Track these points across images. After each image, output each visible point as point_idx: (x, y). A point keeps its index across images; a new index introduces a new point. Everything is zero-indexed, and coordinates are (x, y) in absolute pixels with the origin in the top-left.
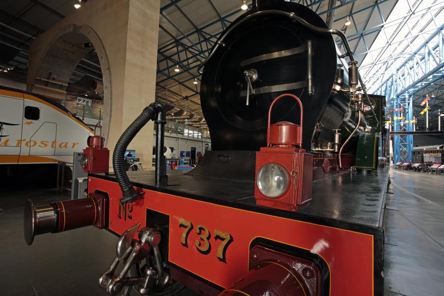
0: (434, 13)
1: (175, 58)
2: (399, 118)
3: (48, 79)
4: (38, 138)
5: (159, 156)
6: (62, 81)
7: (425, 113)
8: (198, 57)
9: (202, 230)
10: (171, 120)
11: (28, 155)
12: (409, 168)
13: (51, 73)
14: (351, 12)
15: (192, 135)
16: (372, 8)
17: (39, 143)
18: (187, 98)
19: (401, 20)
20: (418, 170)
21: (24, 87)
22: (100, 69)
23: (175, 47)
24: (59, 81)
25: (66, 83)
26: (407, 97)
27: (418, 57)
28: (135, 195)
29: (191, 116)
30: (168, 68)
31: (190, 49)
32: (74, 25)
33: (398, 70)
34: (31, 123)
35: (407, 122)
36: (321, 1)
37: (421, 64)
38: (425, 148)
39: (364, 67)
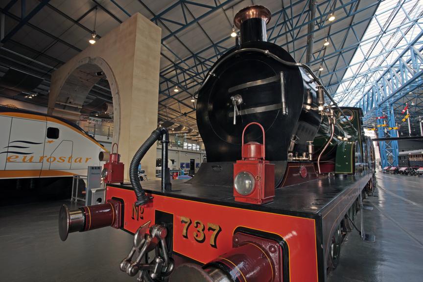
0: (404, 31)
1: (174, 80)
2: (383, 126)
3: (66, 103)
4: (57, 155)
5: (164, 168)
6: (77, 104)
7: (407, 120)
8: (195, 78)
9: (198, 225)
10: (172, 134)
11: (48, 169)
12: (396, 172)
13: (68, 98)
14: (329, 34)
15: (191, 148)
16: (347, 30)
17: (57, 159)
18: (185, 114)
19: (375, 38)
20: (405, 173)
21: (45, 111)
22: (110, 93)
23: (174, 70)
24: (75, 104)
25: (80, 105)
26: (388, 105)
27: (394, 70)
28: (146, 199)
29: (190, 131)
30: (168, 89)
31: (188, 72)
32: (90, 57)
33: (377, 82)
34: (52, 141)
35: (390, 128)
36: (300, 26)
37: (398, 75)
38: (410, 153)
39: (345, 81)
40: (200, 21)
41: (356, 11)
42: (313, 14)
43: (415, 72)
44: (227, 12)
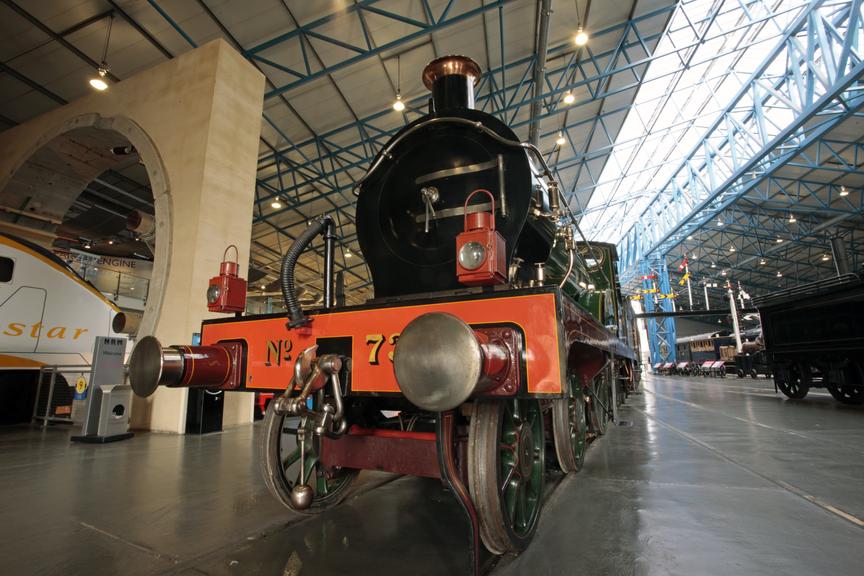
0: (677, 135)
1: (274, 183)
2: (652, 291)
6: (51, 215)
7: (686, 283)
8: (316, 183)
10: (258, 298)
12: (673, 371)
13: (29, 199)
14: (564, 125)
16: (593, 122)
17: (5, 328)
19: (635, 142)
20: (685, 373)
23: (274, 164)
24: (44, 214)
25: (58, 218)
26: (659, 257)
27: (665, 198)
30: (259, 201)
31: (302, 170)
32: (98, 114)
33: (642, 215)
35: (663, 297)
36: (517, 106)
37: (671, 206)
38: (692, 338)
39: (591, 211)
40: (334, 74)
41: (606, 91)
42: (539, 88)
43: (694, 203)
44: (387, 63)
